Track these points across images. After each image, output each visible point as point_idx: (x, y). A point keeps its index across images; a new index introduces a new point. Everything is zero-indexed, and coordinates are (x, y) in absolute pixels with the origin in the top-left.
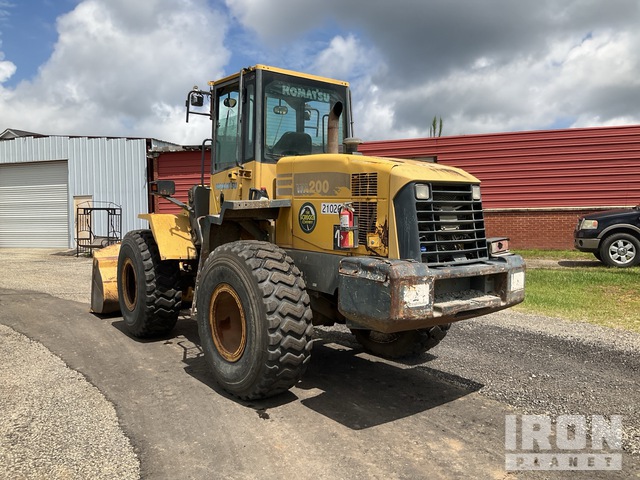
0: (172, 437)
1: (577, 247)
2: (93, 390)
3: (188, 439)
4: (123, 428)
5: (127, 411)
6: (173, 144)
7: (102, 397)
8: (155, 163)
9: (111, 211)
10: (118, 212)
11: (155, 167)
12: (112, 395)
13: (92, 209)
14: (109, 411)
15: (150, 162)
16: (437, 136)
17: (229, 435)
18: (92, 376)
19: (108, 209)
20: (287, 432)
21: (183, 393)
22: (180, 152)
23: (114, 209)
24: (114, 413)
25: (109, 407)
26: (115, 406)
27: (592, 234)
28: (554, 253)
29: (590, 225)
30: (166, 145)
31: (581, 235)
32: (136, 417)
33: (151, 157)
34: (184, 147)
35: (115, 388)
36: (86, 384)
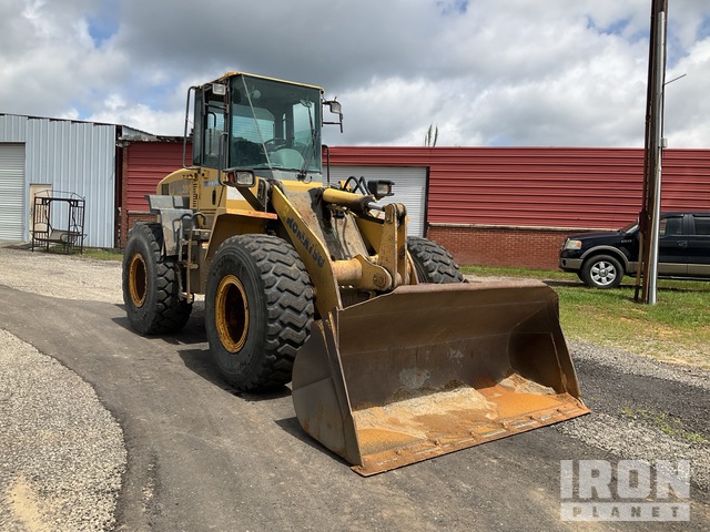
0: (153, 410)
1: (560, 267)
2: (69, 373)
3: (167, 412)
4: (104, 404)
5: (106, 390)
6: (146, 133)
7: (80, 379)
8: (125, 153)
9: (73, 203)
10: (80, 204)
11: (125, 157)
12: (90, 378)
13: (51, 200)
14: (88, 391)
15: (119, 152)
16: (431, 146)
17: (207, 411)
18: (67, 361)
19: (69, 201)
20: (261, 409)
21: (161, 378)
22: (154, 142)
23: (77, 201)
24: (93, 392)
25: (88, 386)
26: (94, 386)
27: (575, 254)
28: (540, 273)
29: (574, 245)
30: (138, 134)
31: (565, 255)
32: (116, 395)
33: (120, 145)
34: (158, 137)
35: (92, 372)
36: (61, 367)
